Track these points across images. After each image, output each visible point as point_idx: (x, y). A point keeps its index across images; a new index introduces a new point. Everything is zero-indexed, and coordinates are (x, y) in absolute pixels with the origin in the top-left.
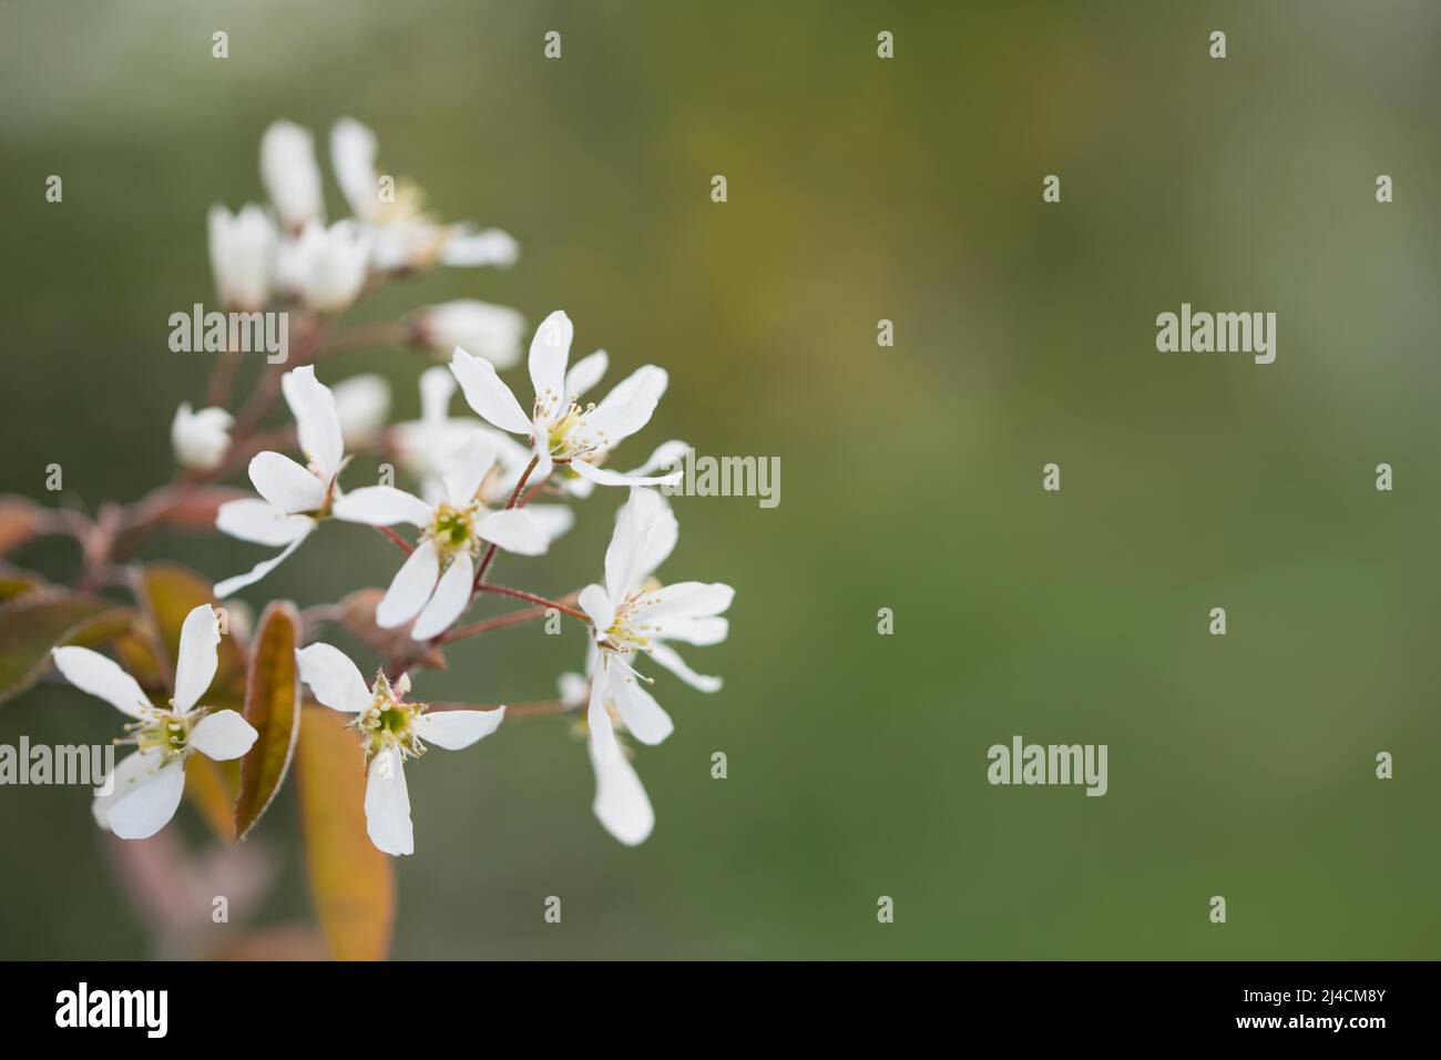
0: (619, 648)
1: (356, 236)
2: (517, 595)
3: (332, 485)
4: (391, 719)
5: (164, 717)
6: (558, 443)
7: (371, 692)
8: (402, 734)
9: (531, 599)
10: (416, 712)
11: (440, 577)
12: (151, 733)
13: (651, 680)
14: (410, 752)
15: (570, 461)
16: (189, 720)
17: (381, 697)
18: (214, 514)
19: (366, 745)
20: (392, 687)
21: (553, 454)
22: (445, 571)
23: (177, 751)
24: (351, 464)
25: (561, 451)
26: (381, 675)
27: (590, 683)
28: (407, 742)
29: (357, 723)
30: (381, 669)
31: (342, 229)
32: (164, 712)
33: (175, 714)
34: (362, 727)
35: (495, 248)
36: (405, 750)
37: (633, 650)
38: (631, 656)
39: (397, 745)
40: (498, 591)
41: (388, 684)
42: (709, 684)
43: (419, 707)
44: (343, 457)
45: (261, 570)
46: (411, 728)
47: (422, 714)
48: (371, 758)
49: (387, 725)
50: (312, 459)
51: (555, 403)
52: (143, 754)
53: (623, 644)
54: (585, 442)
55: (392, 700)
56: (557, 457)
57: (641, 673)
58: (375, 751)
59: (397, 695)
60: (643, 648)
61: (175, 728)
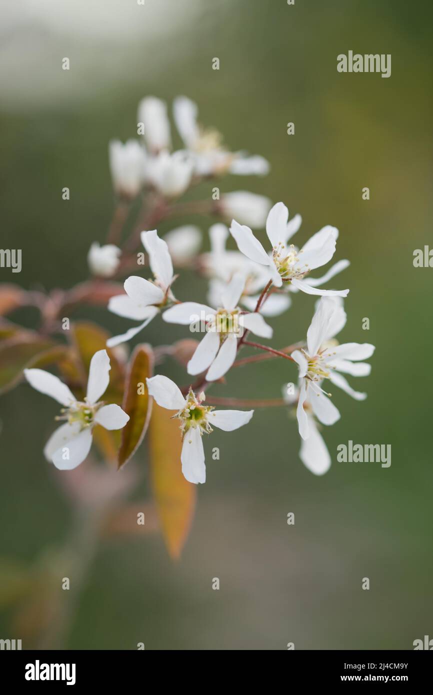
0: (313, 379)
1: (185, 159)
2: (262, 348)
3: (167, 291)
4: (196, 414)
5: (82, 407)
6: (284, 270)
7: (185, 399)
8: (201, 421)
9: (269, 350)
10: (208, 411)
11: (220, 346)
12: (75, 414)
13: (330, 395)
14: (204, 431)
15: (291, 279)
16: (94, 408)
17: (190, 403)
18: (107, 303)
19: (182, 427)
20: (196, 397)
21: (282, 276)
22: (223, 343)
23: (88, 424)
24: (177, 279)
25: (286, 274)
26: (191, 391)
27: (300, 389)
28: (204, 425)
29: (178, 415)
30: (191, 388)
31: (179, 155)
32: (81, 404)
33: (87, 405)
34: (180, 418)
35: (256, 166)
36: (203, 429)
37: (321, 379)
38: (320, 381)
39: (198, 426)
40: (253, 345)
41: (194, 395)
42: (360, 396)
43: (210, 408)
44: (174, 275)
45: (132, 333)
46: (206, 419)
47: (211, 411)
48: (184, 433)
49: (193, 417)
50: (157, 278)
51: (283, 249)
52: (71, 425)
53: (316, 376)
54: (298, 270)
55: (196, 404)
56: (284, 278)
57: (326, 391)
58: (187, 429)
59: (199, 401)
60: (327, 378)
61: (87, 412)
